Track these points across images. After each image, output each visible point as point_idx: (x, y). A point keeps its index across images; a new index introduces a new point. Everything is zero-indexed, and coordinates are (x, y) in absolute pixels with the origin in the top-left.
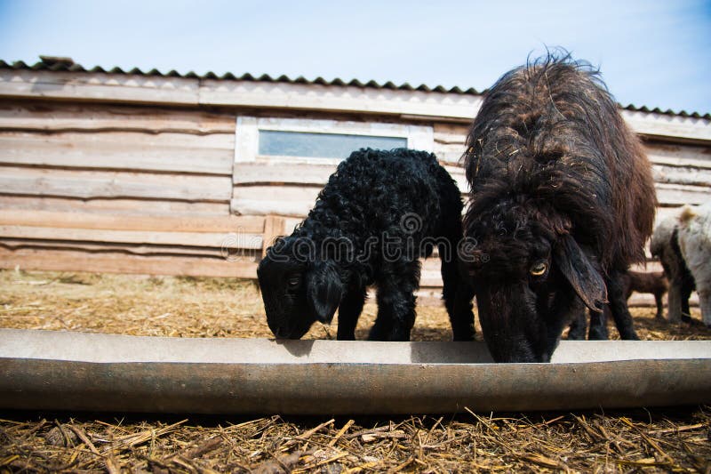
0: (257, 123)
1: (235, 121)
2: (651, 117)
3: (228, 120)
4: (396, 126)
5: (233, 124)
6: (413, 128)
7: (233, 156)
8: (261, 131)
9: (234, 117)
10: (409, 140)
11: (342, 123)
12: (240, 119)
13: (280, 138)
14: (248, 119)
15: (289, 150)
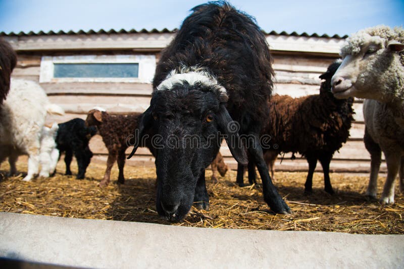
0: (52, 60)
1: (41, 59)
2: (311, 40)
3: (37, 59)
4: (132, 56)
5: (39, 61)
6: (143, 56)
7: (39, 79)
8: (55, 64)
9: (39, 57)
10: (140, 65)
11: (99, 57)
12: (43, 58)
13: (65, 68)
14: (47, 57)
15: (70, 74)
